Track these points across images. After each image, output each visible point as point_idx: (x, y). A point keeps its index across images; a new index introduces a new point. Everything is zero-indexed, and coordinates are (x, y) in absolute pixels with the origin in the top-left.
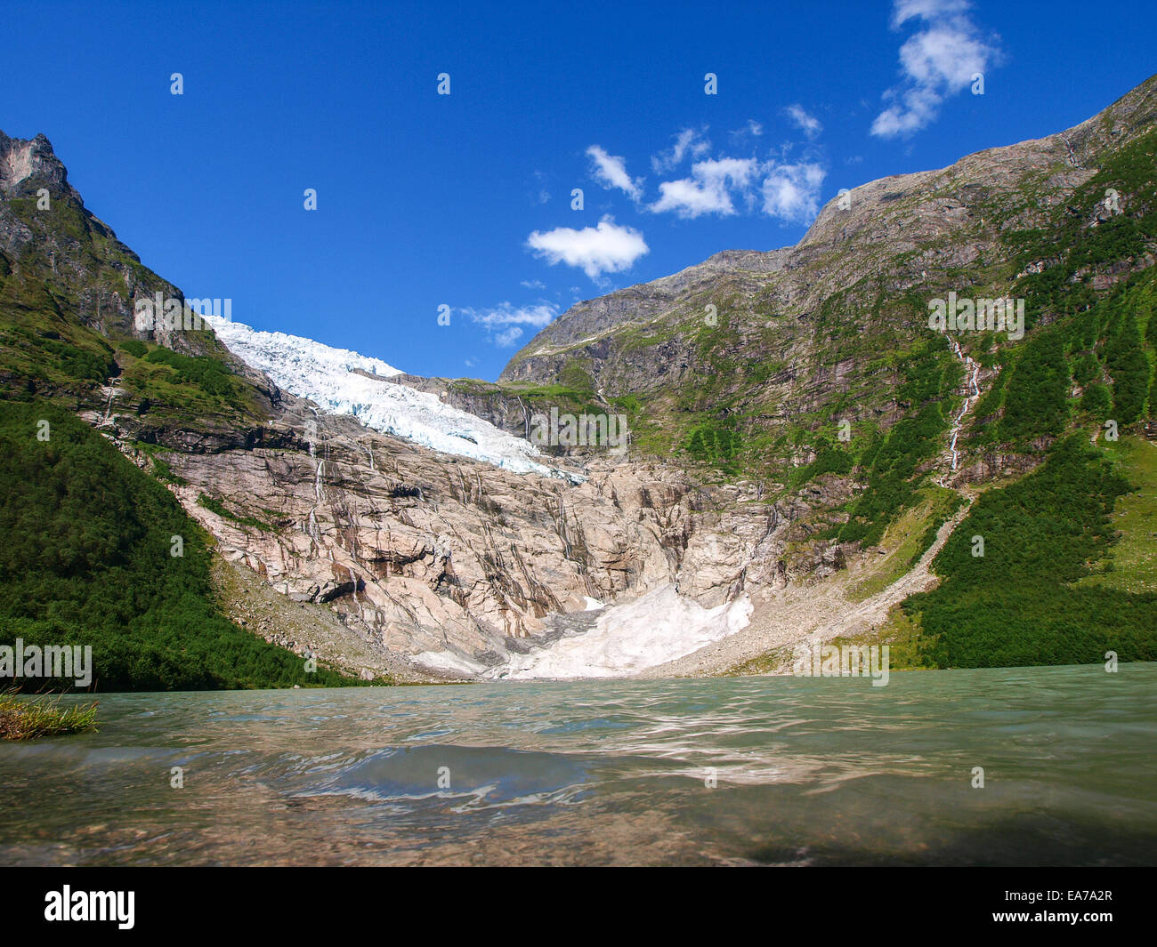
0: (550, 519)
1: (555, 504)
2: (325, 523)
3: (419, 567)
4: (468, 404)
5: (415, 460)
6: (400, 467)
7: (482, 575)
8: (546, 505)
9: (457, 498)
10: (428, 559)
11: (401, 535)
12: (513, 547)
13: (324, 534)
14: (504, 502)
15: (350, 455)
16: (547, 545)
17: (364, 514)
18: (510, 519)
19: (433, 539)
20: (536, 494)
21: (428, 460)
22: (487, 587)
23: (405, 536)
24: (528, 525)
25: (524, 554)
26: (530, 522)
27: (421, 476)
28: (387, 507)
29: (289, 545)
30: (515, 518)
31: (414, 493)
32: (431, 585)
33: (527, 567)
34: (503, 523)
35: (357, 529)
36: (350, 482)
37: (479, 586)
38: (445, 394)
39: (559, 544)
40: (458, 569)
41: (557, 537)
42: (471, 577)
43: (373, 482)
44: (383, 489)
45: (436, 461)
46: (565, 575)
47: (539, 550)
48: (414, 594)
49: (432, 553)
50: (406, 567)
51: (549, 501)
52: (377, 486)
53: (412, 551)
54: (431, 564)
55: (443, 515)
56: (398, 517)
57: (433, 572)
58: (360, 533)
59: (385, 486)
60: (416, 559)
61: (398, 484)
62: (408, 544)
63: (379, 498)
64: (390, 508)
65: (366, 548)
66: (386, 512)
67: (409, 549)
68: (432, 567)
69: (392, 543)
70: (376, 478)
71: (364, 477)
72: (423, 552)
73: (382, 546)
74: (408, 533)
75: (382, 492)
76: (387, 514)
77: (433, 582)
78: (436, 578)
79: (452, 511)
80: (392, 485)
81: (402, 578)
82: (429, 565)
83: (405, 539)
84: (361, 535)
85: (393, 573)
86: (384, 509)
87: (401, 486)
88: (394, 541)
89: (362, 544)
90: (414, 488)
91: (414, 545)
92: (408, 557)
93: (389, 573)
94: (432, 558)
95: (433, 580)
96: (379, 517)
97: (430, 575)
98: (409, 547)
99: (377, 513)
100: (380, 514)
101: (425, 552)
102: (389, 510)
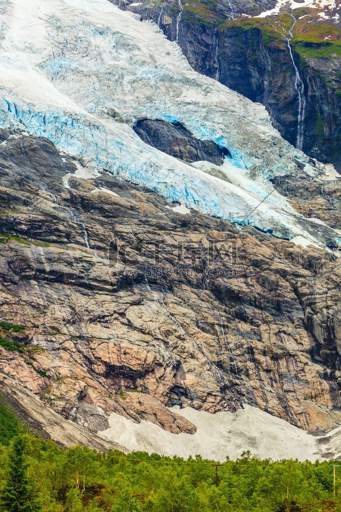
0: (297, 309)
1: (304, 290)
2: (57, 336)
3: (150, 381)
4: (207, 46)
7: (213, 387)
8: (295, 290)
9: (189, 283)
10: (159, 372)
11: (130, 346)
12: (251, 350)
13: (59, 349)
14: (245, 288)
15: (61, 228)
16: (291, 346)
17: (92, 321)
18: (249, 310)
19: (162, 346)
20: (283, 274)
22: (219, 398)
23: (135, 348)
24: (270, 318)
25: (262, 358)
26: (272, 315)
28: (112, 307)
29: (35, 364)
30: (256, 310)
31: (139, 280)
32: (162, 399)
33: (263, 374)
34: (242, 317)
35: (89, 340)
36: (71, 276)
37: (211, 399)
38: (167, 20)
39: (307, 343)
40: (189, 380)
41: (304, 333)
42: (202, 389)
43: (92, 275)
44: (106, 282)
45: (162, 228)
46: (307, 382)
47: (280, 352)
48: (149, 411)
49: (160, 365)
50: (139, 382)
51: (299, 284)
52: (98, 279)
53: (143, 365)
54: (161, 377)
55: (173, 311)
56: (125, 321)
57: (164, 384)
58: (92, 345)
59: (107, 278)
60: (147, 372)
61: (121, 272)
62: (139, 357)
63: (103, 294)
64: (116, 309)
65: (100, 363)
66: (112, 315)
67: (140, 362)
68: (163, 380)
69: (123, 356)
70: (96, 267)
71: (83, 266)
72: (154, 364)
73: (114, 361)
74: (137, 343)
75: (104, 286)
76: (113, 317)
77: (165, 395)
78: (168, 391)
79: (182, 304)
80: (114, 274)
81: (136, 393)
82: (160, 378)
83: (135, 352)
84: (93, 348)
85: (127, 387)
86: (110, 311)
87: (123, 275)
88: (125, 353)
89: (95, 358)
90: (138, 274)
91: (144, 356)
92: (140, 371)
93: (123, 388)
94: (162, 369)
95: (165, 394)
96: (106, 322)
97: (162, 389)
98: (140, 360)
99: (104, 317)
100: (107, 318)
101: (156, 363)
102: (115, 312)
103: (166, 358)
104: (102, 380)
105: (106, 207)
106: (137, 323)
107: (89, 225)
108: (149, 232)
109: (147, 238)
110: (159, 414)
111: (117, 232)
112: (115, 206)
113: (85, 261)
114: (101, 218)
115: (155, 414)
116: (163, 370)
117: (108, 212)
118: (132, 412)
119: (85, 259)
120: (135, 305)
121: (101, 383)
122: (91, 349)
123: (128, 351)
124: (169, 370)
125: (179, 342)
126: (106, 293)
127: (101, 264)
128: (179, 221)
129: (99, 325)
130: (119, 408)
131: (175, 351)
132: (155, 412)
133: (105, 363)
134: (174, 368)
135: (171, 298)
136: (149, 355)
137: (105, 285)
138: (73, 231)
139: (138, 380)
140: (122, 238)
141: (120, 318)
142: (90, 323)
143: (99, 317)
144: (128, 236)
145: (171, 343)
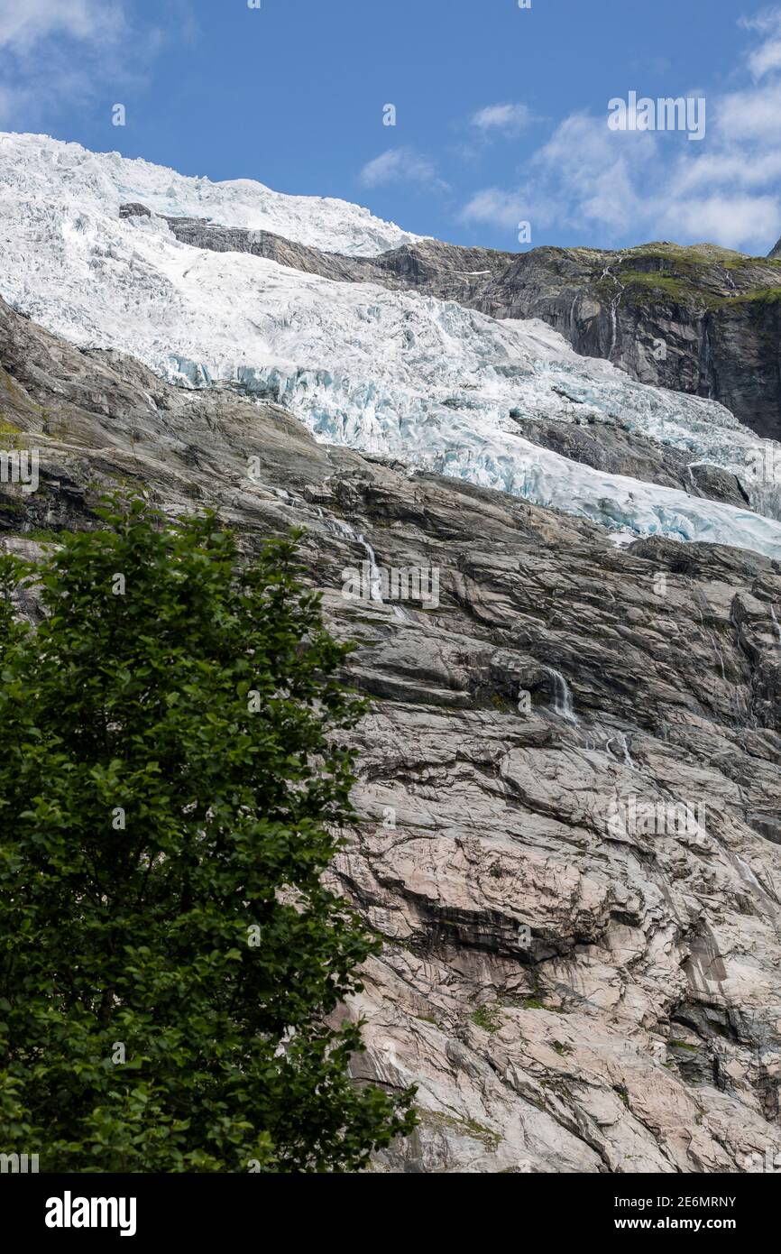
3: (594, 973)
5: (528, 561)
6: (476, 592)
9: (708, 708)
10: (626, 945)
11: (517, 849)
17: (375, 774)
19: (633, 865)
21: (580, 563)
23: (536, 856)
27: (557, 625)
28: (453, 744)
31: (542, 691)
32: (640, 1041)
38: (590, 309)
40: (738, 981)
43: (385, 657)
44: (431, 677)
45: (611, 565)
49: (631, 920)
50: (554, 974)
52: (406, 666)
53: (568, 912)
54: (636, 961)
55: (661, 773)
56: (493, 783)
57: (647, 989)
58: (372, 844)
59: (440, 666)
60: (582, 940)
61: (482, 658)
62: (549, 884)
63: (421, 711)
64: (462, 749)
65: (399, 901)
66: (450, 764)
67: (554, 903)
68: (643, 974)
69: (488, 880)
70: (402, 637)
71: (357, 633)
72: (607, 915)
73: (454, 893)
74: (542, 841)
75: (427, 689)
76: (455, 771)
77: (652, 1029)
78: (662, 1013)
79: (689, 759)
80: (462, 659)
81: (541, 1013)
82: (632, 964)
83: (536, 867)
84: (375, 850)
85: (502, 991)
86: (443, 752)
87: (491, 666)
88: (497, 873)
89: (385, 883)
90: (539, 673)
91: (571, 883)
92: (553, 934)
93: (488, 996)
94: (638, 937)
95: (651, 1022)
96: (430, 781)
97: (639, 1004)
98: (554, 895)
99: (420, 766)
100: (432, 772)
101: (615, 915)
102: (461, 757)
103: (651, 900)
104: (408, 960)
105: (440, 512)
106: (540, 790)
107: (385, 549)
108: (573, 569)
109: (568, 585)
110: (634, 1087)
111: (474, 565)
112: (466, 513)
113: (364, 620)
114: (425, 538)
115: (621, 1090)
116: (643, 939)
117: (447, 525)
118: (523, 1077)
119: (365, 614)
120: (531, 746)
121: (400, 973)
122: (367, 853)
123: (507, 863)
124: (662, 941)
125: (692, 859)
126: (432, 707)
127: (417, 632)
128: (664, 553)
129: (401, 788)
130: (470, 1058)
131: (680, 884)
132: (618, 1081)
133: (419, 902)
134: (680, 937)
135: (648, 742)
136: (586, 881)
137: (430, 686)
138: (333, 559)
139: (548, 968)
140: (490, 582)
141: (478, 775)
142: (370, 780)
143: (402, 764)
144: (507, 577)
145: (663, 858)
